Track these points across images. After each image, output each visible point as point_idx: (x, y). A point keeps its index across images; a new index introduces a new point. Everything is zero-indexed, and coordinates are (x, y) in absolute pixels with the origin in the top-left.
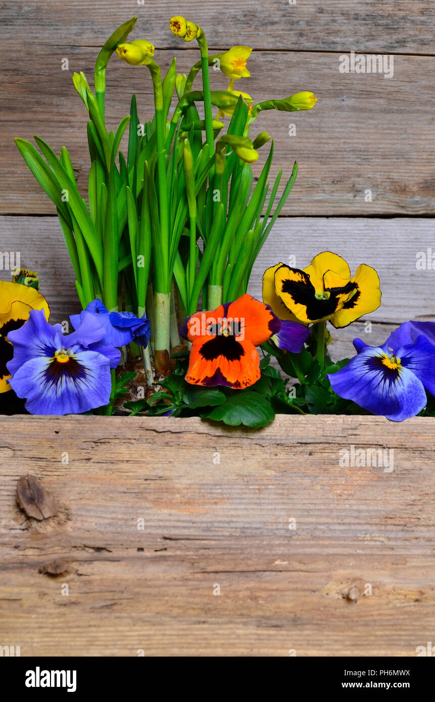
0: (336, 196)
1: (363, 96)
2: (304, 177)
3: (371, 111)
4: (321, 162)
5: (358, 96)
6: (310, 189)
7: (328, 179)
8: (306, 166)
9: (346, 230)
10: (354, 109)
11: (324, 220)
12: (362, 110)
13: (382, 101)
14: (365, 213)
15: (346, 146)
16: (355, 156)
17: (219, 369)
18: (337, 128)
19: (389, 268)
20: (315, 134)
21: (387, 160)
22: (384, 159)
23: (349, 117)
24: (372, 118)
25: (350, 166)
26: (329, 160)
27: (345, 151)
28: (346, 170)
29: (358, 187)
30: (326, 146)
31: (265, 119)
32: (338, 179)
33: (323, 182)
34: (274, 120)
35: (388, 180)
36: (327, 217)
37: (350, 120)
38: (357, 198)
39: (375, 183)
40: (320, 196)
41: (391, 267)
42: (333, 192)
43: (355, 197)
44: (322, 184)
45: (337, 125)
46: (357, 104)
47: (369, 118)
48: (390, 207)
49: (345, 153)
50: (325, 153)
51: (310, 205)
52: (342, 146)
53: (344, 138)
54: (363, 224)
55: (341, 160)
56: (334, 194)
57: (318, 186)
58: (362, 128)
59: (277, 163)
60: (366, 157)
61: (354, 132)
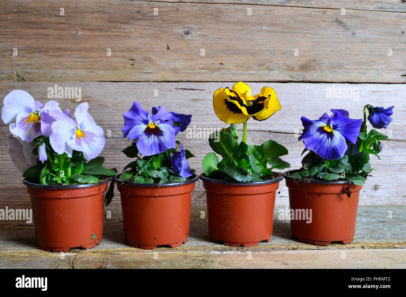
0: (260, 72)
1: (272, 25)
2: (245, 63)
3: (275, 32)
4: (253, 56)
5: (269, 25)
6: (248, 69)
7: (256, 64)
8: (245, 58)
10: (267, 31)
12: (271, 32)
13: (280, 28)
15: (264, 48)
16: (269, 53)
18: (260, 40)
19: (287, 106)
20: (249, 42)
21: (284, 55)
22: (283, 54)
23: (266, 35)
24: (276, 35)
25: (266, 58)
26: (257, 55)
27: (264, 51)
28: (265, 59)
29: (271, 68)
30: (255, 48)
31: (225, 35)
32: (261, 64)
34: (230, 36)
35: (285, 64)
36: (256, 82)
37: (266, 36)
38: (270, 73)
39: (279, 66)
40: (253, 72)
41: (288, 106)
42: (259, 70)
43: (269, 72)
44: (254, 66)
45: (260, 38)
46: (269, 29)
47: (275, 35)
48: (286, 77)
49: (264, 52)
50: (254, 51)
51: (248, 76)
52: (262, 48)
53: (263, 45)
55: (262, 55)
56: (259, 71)
57: (252, 67)
58: (271, 40)
59: (231, 56)
60: (274, 54)
61: (268, 42)
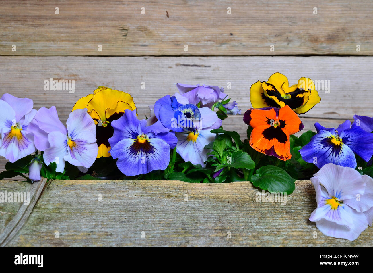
0: (278, 44)
4: (269, 24)
6: (263, 40)
7: (273, 34)
8: (259, 27)
9: (283, 64)
11: (270, 58)
14: (294, 54)
17: (273, 146)
20: (265, 8)
25: (285, 26)
27: (282, 18)
28: (283, 29)
29: (290, 38)
30: (271, 15)
32: (278, 34)
33: (270, 36)
36: (272, 56)
38: (290, 45)
39: (300, 36)
42: (276, 41)
43: (288, 44)
48: (308, 50)
51: (262, 49)
52: (281, 15)
53: (282, 10)
54: (293, 60)
56: (276, 43)
57: (267, 38)
